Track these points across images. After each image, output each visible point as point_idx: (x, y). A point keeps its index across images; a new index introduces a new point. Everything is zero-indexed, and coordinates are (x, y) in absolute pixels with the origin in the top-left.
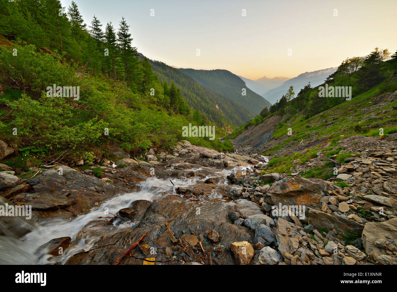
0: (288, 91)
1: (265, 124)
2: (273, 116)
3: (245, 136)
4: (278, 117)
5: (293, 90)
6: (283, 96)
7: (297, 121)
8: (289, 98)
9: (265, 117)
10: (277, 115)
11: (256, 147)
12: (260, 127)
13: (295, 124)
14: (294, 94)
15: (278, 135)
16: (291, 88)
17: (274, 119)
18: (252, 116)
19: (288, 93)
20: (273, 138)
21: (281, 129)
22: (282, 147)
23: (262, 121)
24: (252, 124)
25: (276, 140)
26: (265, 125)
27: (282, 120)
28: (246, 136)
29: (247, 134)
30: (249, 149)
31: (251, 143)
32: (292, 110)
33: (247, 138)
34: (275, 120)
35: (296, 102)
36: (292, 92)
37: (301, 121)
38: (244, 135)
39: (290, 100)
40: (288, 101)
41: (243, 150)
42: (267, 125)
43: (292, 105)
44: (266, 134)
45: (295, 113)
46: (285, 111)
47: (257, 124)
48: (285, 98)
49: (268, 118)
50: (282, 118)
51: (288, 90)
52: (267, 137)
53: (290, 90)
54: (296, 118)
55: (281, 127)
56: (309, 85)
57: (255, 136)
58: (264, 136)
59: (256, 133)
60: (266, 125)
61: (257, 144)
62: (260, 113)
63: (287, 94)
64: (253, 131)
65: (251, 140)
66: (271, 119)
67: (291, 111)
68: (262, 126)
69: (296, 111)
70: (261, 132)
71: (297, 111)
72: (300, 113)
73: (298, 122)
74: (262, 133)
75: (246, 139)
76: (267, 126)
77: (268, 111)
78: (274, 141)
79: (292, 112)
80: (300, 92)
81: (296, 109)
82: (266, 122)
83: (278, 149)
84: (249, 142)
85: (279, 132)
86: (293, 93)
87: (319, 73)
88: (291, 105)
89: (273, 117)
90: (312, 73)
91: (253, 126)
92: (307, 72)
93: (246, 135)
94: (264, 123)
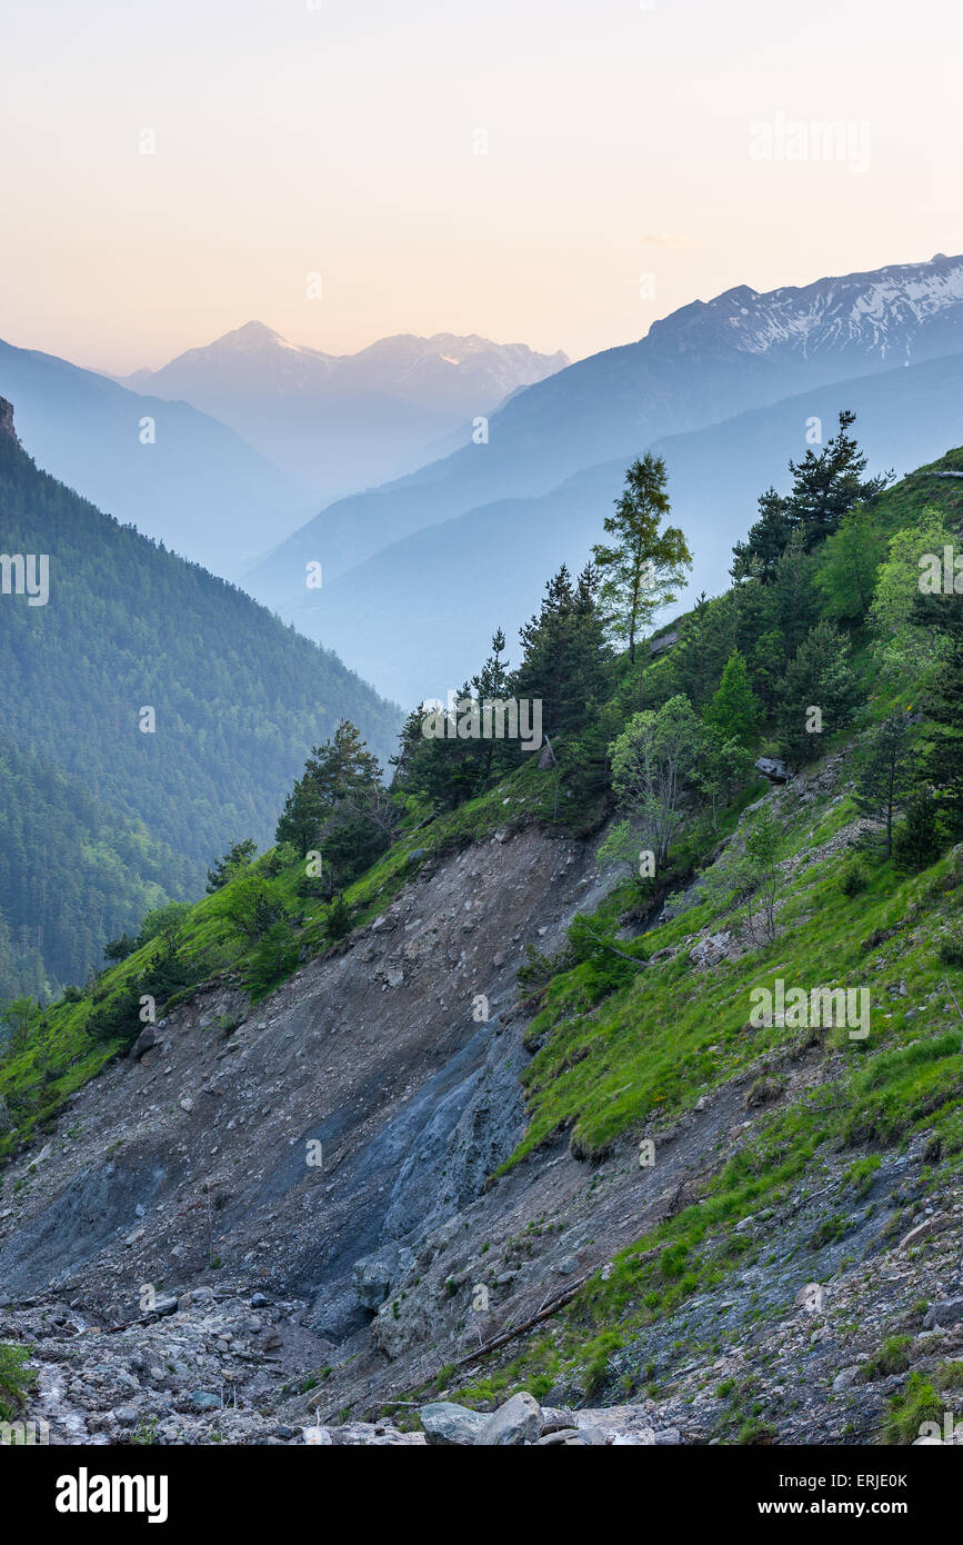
0: (610, 526)
1: (373, 959)
2: (465, 843)
3: (124, 1158)
4: (530, 850)
5: (660, 503)
6: (559, 589)
7: (804, 896)
8: (624, 608)
9: (363, 869)
10: (518, 829)
11: (301, 1295)
12: (317, 1005)
13: (783, 932)
14: (683, 555)
15: (602, 1092)
16: (646, 477)
17: (491, 880)
18: (128, 855)
19: (614, 542)
20: (548, 1147)
21: (625, 1007)
22: (734, 1251)
23: (339, 927)
24: (204, 970)
25: (601, 1158)
26: (381, 979)
27: (584, 890)
28: (133, 1150)
29: (152, 1124)
30: (211, 1345)
31: (225, 1244)
32: (699, 762)
33: (159, 1174)
34: (507, 894)
35: (735, 661)
36: (661, 531)
37: (853, 888)
38: (100, 1148)
39: (645, 633)
40: (620, 646)
41: (139, 1370)
42: (410, 965)
43: (690, 691)
44: (414, 1100)
45: (739, 790)
46: (617, 768)
47: (272, 976)
48: (586, 608)
49: (410, 871)
50: (579, 867)
51: (613, 512)
52: (435, 1128)
53: (627, 509)
54: (764, 849)
55: (610, 989)
56: (844, 452)
57: (259, 1136)
58: (392, 1130)
59: (277, 1100)
60: (396, 978)
61: (314, 1252)
62: (277, 812)
63: (605, 558)
64: (231, 1066)
65: (220, 1203)
66: (450, 880)
67: (694, 775)
68: (347, 988)
69: (748, 765)
70: (346, 1070)
71: (765, 764)
72: (798, 784)
73: (819, 902)
74: (348, 1081)
75: (136, 1189)
76: (409, 989)
77: (387, 780)
78: (565, 1177)
79: (707, 788)
80: (756, 533)
81: (749, 737)
82: (393, 928)
83: (690, 1291)
84: (186, 1230)
85: (601, 1050)
86: (670, 551)
87: (870, 305)
88: (678, 701)
89: (467, 862)
90: (793, 300)
91: (219, 1007)
92: (743, 292)
93: (129, 1134)
94: (362, 951)
